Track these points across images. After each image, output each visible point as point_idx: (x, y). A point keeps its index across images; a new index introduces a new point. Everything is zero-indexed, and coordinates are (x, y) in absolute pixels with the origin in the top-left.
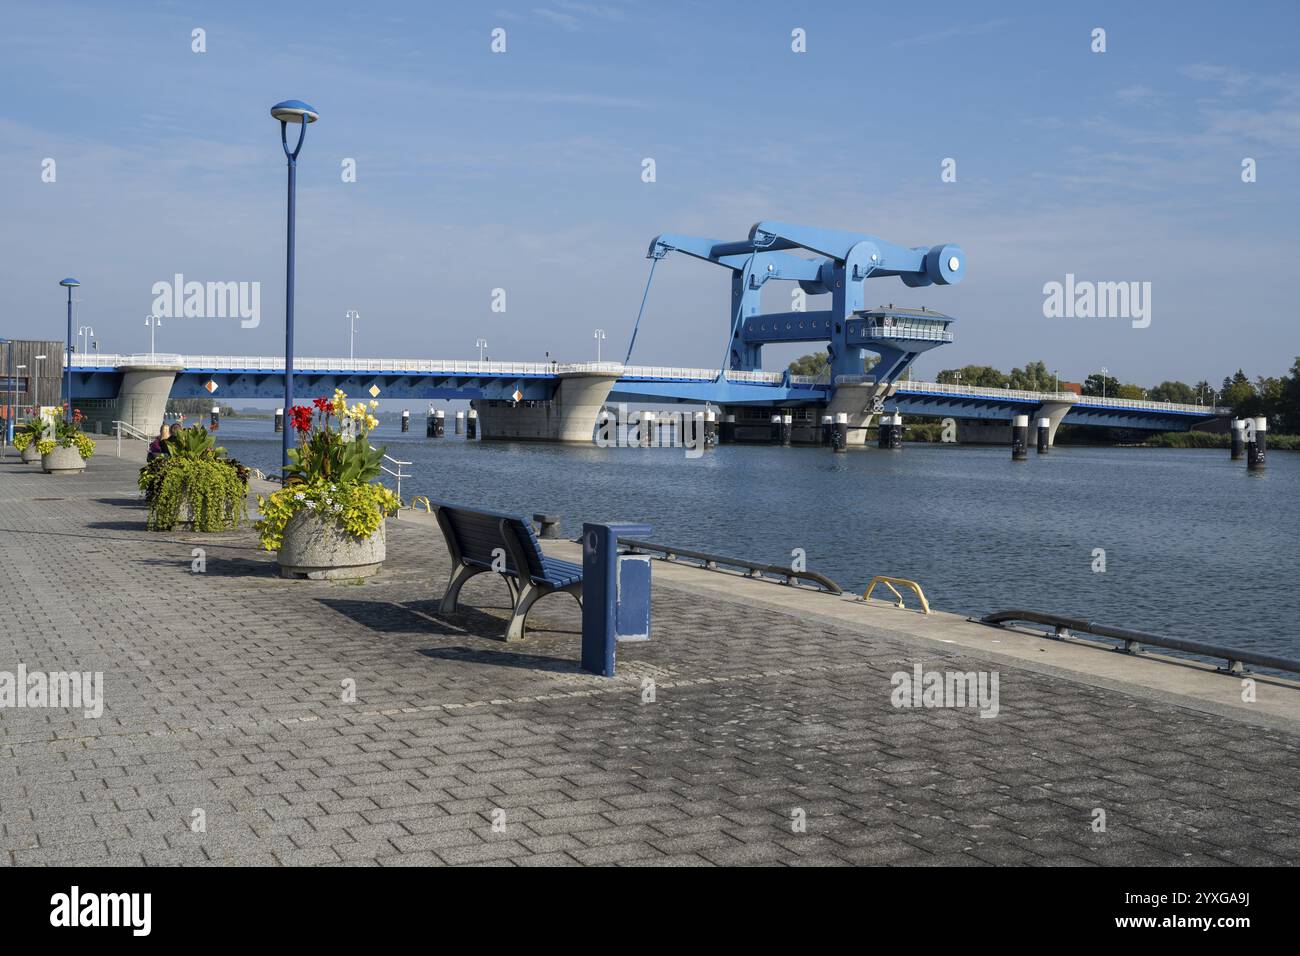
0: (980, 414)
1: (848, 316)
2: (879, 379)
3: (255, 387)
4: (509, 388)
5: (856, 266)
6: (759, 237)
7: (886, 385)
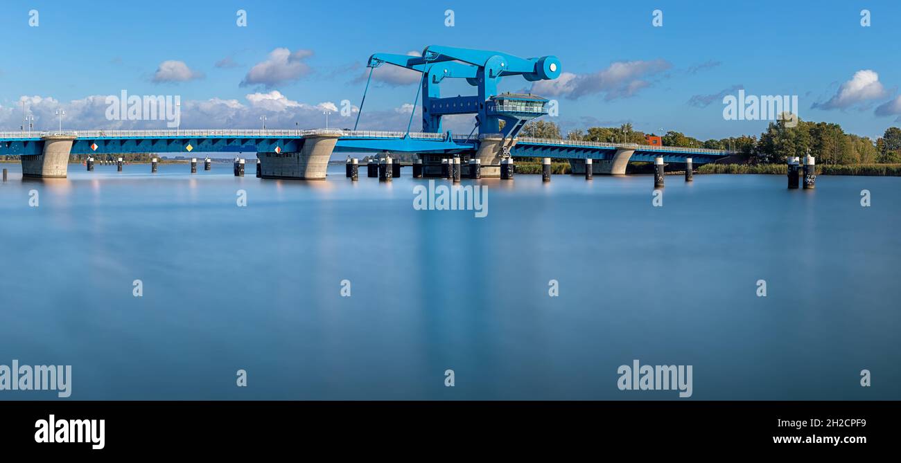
0: (579, 156)
1: (487, 99)
2: (505, 136)
3: (120, 147)
4: (273, 145)
5: (491, 70)
6: (429, 54)
7: (510, 139)
